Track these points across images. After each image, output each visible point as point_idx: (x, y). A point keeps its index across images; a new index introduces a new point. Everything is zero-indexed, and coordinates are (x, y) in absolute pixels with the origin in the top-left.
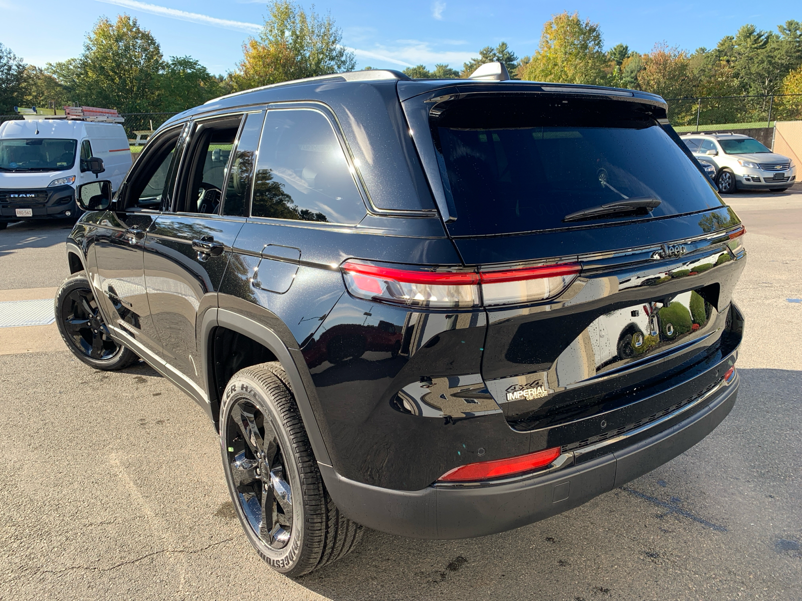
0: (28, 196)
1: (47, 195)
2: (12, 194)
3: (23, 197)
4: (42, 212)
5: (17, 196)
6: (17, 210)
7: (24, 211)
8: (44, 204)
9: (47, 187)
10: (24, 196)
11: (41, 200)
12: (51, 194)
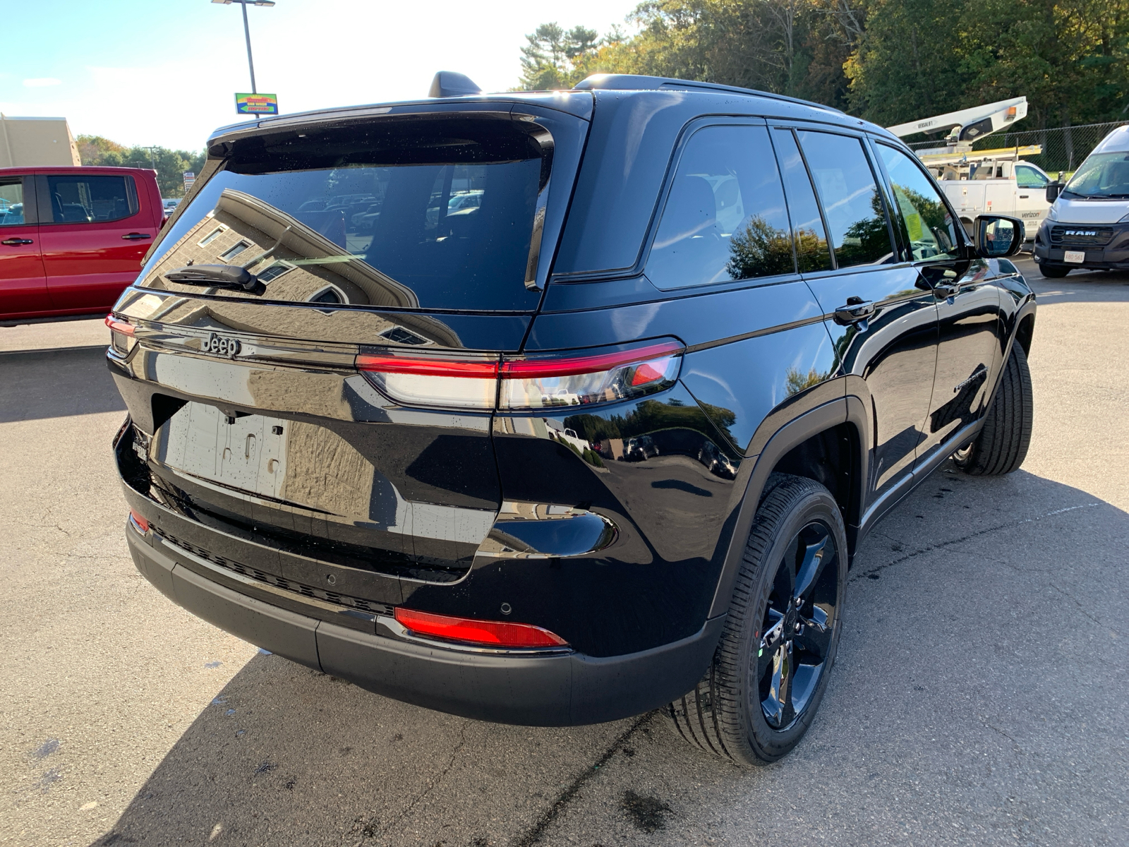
0: (1087, 233)
1: (1112, 233)
2: (1068, 230)
3: (1079, 235)
4: (1097, 257)
5: (1073, 233)
6: (1067, 253)
7: (1074, 255)
8: (1103, 247)
9: (1117, 223)
10: (1082, 233)
11: (1101, 240)
12: (1117, 233)
